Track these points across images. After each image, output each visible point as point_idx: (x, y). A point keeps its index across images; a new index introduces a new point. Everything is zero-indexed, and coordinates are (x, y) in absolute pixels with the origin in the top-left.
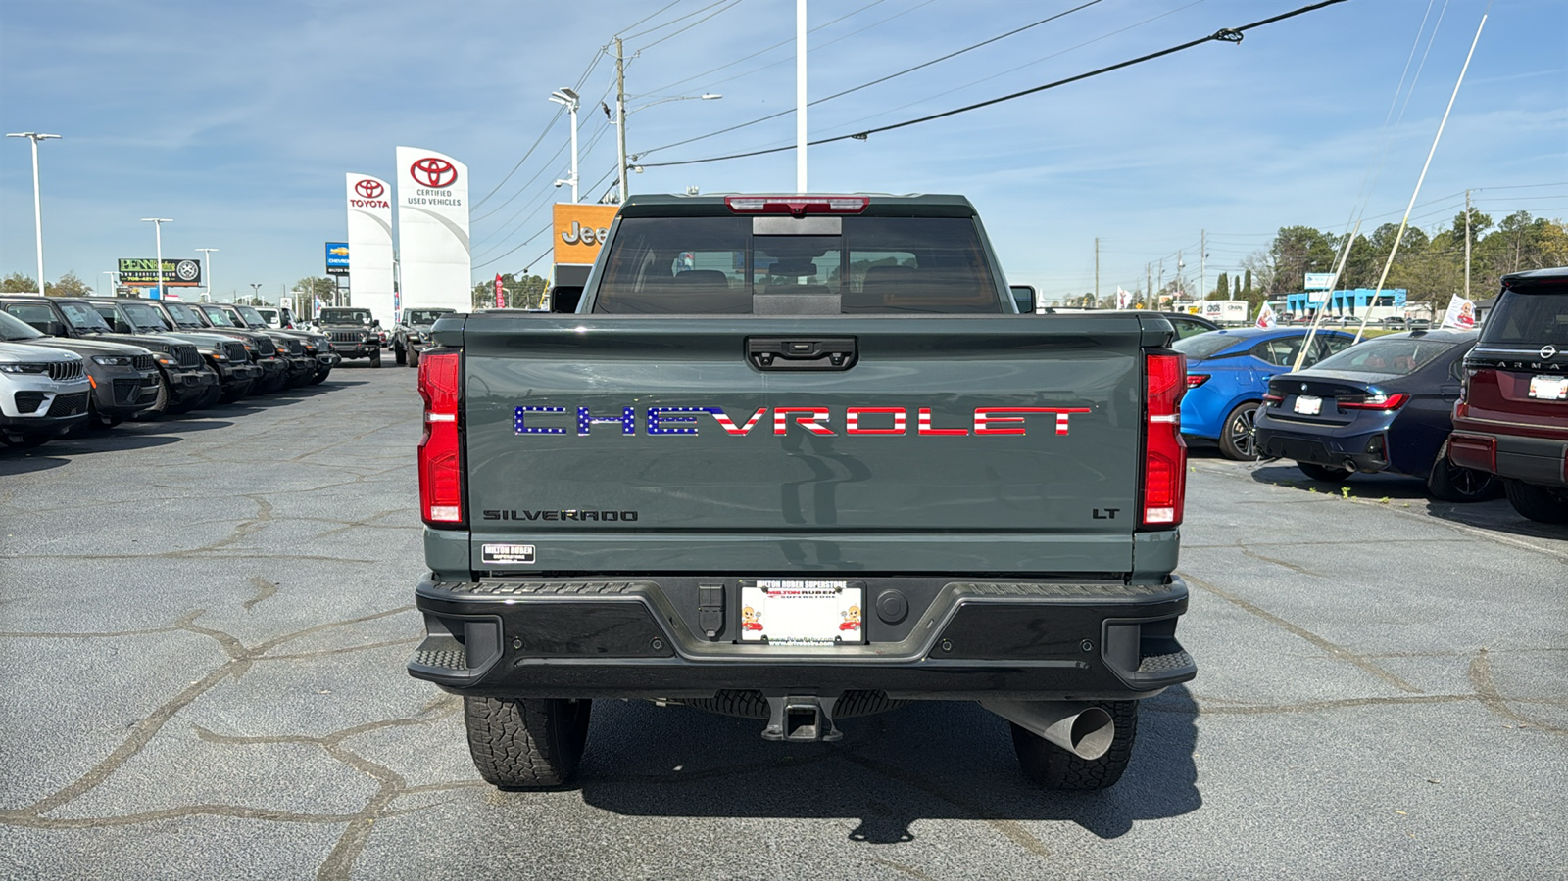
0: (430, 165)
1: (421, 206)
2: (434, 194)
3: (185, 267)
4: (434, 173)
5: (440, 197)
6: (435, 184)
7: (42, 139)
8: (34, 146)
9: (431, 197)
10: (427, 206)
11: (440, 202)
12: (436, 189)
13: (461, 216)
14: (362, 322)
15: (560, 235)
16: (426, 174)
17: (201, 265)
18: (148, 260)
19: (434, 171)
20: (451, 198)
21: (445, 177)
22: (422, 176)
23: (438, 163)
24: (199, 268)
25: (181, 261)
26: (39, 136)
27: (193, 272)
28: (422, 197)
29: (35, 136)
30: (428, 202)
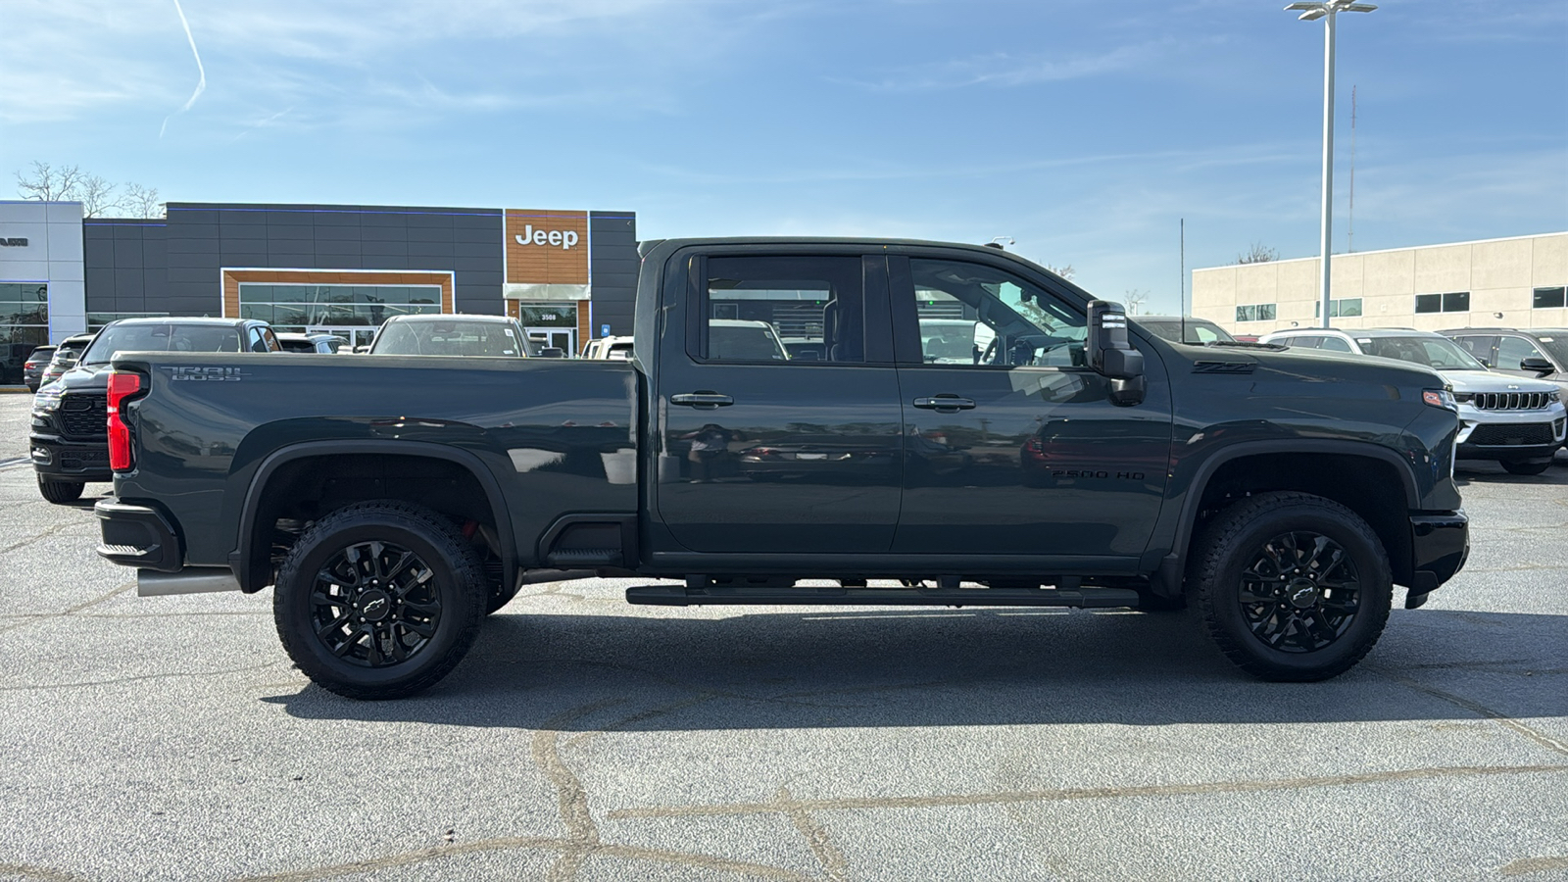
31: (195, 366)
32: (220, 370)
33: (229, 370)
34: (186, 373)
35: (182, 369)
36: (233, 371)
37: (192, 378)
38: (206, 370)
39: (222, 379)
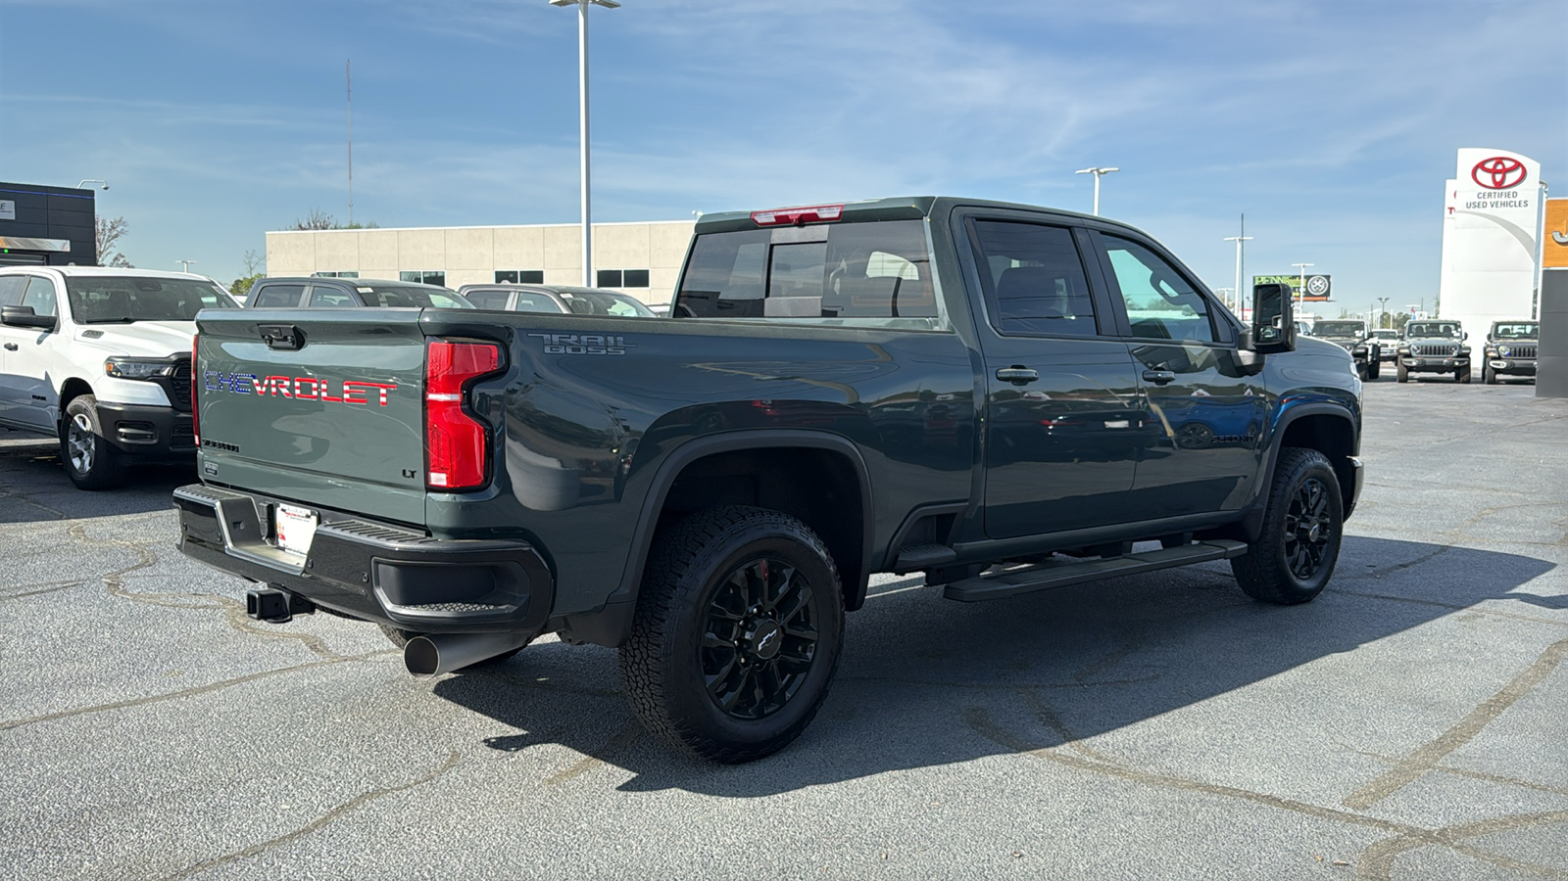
0: (1495, 166)
1: (1481, 210)
2: (1499, 196)
3: (1315, 282)
4: (1499, 174)
5: (1504, 199)
6: (1499, 185)
7: (1105, 173)
8: (1097, 179)
9: (1493, 200)
10: (1488, 210)
11: (1504, 204)
12: (1500, 191)
13: (1528, 219)
14: (1452, 335)
15: (1550, 236)
16: (1490, 175)
17: (1331, 280)
18: (1281, 277)
19: (1499, 172)
20: (1517, 199)
21: (1511, 177)
22: (1485, 177)
23: (1504, 162)
24: (1329, 283)
25: (1311, 276)
26: (1102, 171)
27: (1323, 287)
28: (1482, 200)
29: (1098, 170)
30: (1489, 205)
31: (571, 332)
32: (601, 339)
33: (611, 339)
34: (561, 343)
35: (556, 338)
36: (615, 341)
37: (569, 351)
38: (584, 338)
39: (604, 352)
